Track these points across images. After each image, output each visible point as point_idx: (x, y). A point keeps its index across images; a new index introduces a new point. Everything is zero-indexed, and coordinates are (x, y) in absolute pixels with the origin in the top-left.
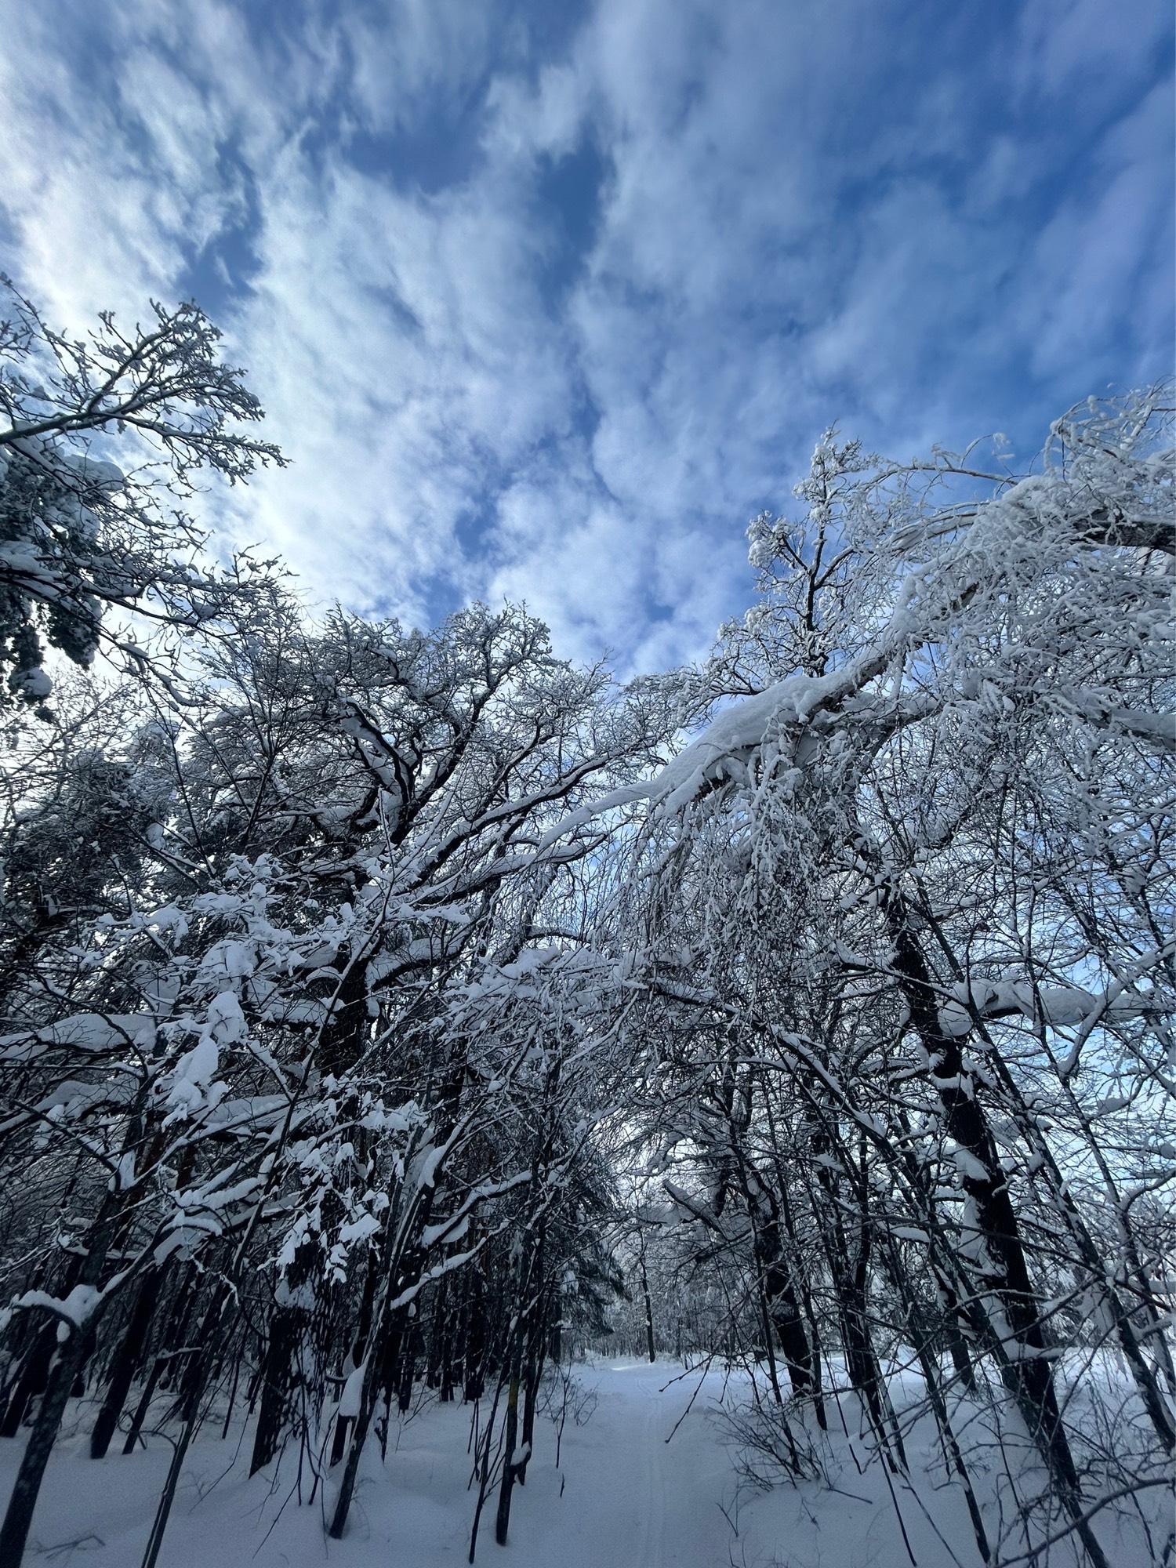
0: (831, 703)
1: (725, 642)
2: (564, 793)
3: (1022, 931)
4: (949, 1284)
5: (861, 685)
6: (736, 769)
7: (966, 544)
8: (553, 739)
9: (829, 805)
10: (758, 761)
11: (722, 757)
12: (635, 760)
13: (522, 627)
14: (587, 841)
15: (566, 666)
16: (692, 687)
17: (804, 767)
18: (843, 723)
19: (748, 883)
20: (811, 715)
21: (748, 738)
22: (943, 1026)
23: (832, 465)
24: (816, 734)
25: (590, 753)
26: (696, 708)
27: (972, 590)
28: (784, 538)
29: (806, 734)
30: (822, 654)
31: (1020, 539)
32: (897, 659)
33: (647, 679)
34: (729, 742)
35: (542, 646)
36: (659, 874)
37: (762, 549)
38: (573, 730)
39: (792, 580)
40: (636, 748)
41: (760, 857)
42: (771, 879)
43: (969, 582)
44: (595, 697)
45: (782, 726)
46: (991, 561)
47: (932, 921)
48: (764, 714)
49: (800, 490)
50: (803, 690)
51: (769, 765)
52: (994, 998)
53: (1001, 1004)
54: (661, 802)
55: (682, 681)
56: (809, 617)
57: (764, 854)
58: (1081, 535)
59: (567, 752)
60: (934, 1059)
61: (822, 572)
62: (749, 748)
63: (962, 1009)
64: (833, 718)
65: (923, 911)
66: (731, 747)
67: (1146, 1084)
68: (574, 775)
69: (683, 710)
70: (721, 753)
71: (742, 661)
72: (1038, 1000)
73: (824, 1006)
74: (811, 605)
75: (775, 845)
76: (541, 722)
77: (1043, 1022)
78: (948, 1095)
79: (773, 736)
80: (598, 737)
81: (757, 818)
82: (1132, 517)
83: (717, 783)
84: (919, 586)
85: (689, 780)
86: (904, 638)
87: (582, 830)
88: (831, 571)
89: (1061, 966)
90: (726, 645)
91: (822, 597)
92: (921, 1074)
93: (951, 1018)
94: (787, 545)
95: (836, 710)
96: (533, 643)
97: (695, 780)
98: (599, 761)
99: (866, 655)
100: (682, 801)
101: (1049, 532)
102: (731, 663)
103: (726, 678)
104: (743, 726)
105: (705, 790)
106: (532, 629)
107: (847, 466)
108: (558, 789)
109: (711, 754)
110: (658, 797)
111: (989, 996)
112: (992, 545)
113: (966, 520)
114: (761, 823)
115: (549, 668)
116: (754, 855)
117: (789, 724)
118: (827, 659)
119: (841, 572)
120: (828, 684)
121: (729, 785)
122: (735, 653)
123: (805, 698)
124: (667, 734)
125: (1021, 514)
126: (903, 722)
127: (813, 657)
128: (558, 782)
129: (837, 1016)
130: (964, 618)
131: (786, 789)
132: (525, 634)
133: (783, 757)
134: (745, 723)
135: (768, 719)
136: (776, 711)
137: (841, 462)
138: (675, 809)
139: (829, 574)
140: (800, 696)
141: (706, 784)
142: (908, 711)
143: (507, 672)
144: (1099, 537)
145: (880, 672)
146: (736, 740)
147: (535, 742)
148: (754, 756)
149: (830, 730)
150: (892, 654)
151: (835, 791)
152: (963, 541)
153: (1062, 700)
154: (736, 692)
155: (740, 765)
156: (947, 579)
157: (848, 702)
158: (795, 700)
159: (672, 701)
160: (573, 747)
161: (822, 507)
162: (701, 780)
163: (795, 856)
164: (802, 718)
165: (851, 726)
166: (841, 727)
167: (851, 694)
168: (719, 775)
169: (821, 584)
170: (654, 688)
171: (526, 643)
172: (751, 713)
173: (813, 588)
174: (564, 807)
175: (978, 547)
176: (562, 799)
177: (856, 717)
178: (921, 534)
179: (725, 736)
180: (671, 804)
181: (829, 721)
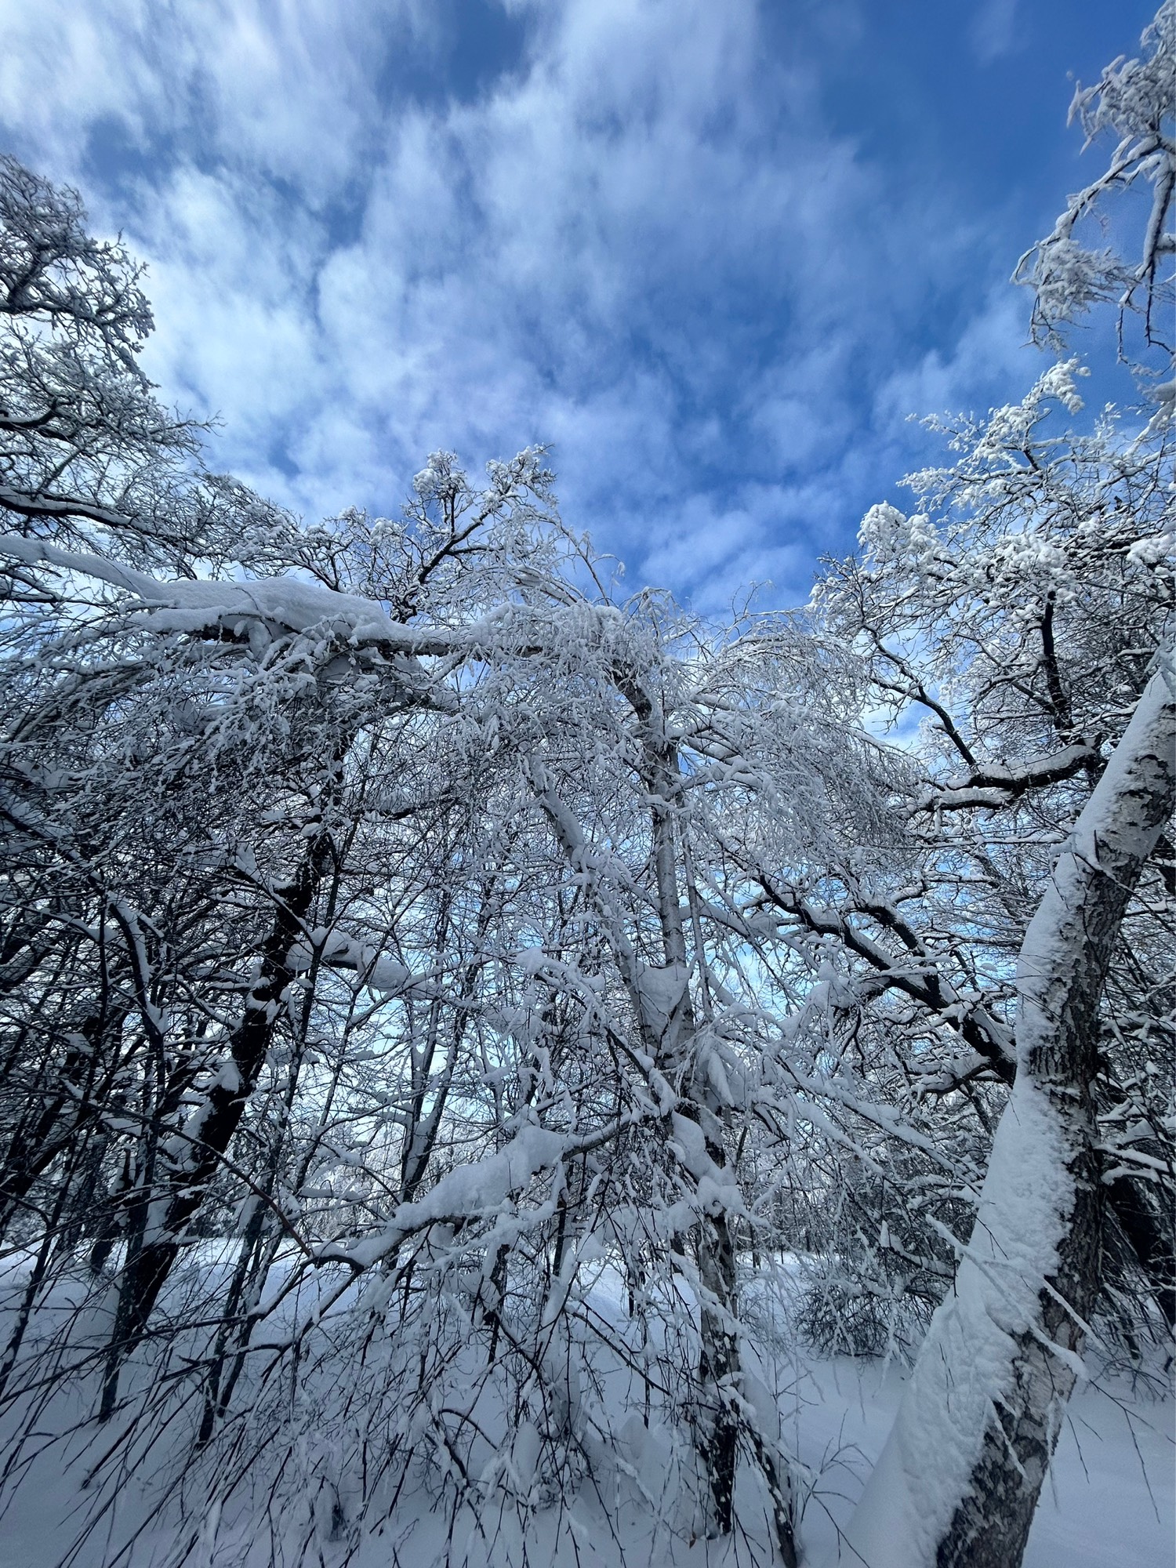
0: (387, 648)
1: (343, 526)
2: (30, 512)
3: (399, 910)
4: (132, 1174)
5: (421, 653)
6: (260, 637)
7: (555, 616)
8: (65, 445)
9: (318, 728)
10: (287, 646)
11: (255, 617)
12: (160, 553)
13: (120, 287)
14: (20, 587)
15: (146, 385)
16: (280, 535)
17: (321, 682)
18: (382, 670)
19: (184, 745)
20: (363, 644)
21: (293, 620)
22: (288, 958)
23: (527, 475)
24: (354, 662)
25: (108, 500)
26: (271, 558)
27: (538, 649)
28: (456, 490)
29: (346, 656)
30: (414, 607)
31: (583, 641)
32: (457, 655)
33: (240, 488)
34: (272, 609)
35: (130, 333)
36: (85, 678)
37: (431, 480)
38: (103, 457)
39: (437, 529)
40: (173, 541)
41: (217, 729)
42: (212, 756)
43: (539, 643)
44: (165, 452)
45: (332, 633)
46: (557, 640)
47: (338, 870)
48: (324, 611)
49: (493, 467)
50: (372, 619)
51: (292, 657)
52: (345, 951)
53: (346, 958)
54: (152, 609)
55: (277, 523)
56: (427, 570)
57: (222, 729)
58: (611, 669)
59: (75, 475)
60: (261, 982)
61: (463, 545)
62: (288, 629)
63: (312, 950)
64: (379, 660)
65: (338, 860)
66: (270, 614)
67: (400, 1047)
68: (63, 505)
69: (253, 549)
70: (257, 613)
71: (347, 555)
72: (373, 964)
73: (195, 901)
74: (435, 562)
75: (240, 728)
76: (60, 409)
77: (365, 982)
78: (251, 1014)
79: (317, 636)
80: (134, 494)
81: (243, 694)
82: (638, 682)
83: (228, 635)
84: (509, 615)
85: (200, 611)
86: (472, 644)
87: (24, 571)
88: (469, 551)
89: (409, 948)
90: (343, 528)
91: (448, 562)
92: (244, 991)
93: (299, 953)
94: (453, 498)
95: (386, 657)
96: (122, 317)
97: (207, 616)
98: (115, 518)
99: (442, 633)
100: (175, 624)
101: (600, 652)
102: (335, 548)
103: (321, 556)
104: (298, 606)
105: (208, 633)
106: (133, 302)
107: (536, 486)
108: (25, 502)
109: (244, 605)
110: (150, 602)
111: (342, 947)
112: (566, 630)
113: (569, 601)
114: (242, 700)
115: (120, 364)
116: (213, 724)
117: (338, 636)
118: (415, 614)
119: (475, 558)
120: (396, 631)
121: (241, 646)
122: (345, 542)
123: (368, 626)
124: (218, 557)
125: (597, 627)
126: (426, 703)
127: (405, 603)
128: (32, 495)
129: (203, 915)
130: (516, 664)
131: (291, 689)
132: (118, 299)
133: (308, 660)
134: (300, 605)
135: (324, 618)
136: (337, 617)
137: (535, 479)
138: (159, 626)
139: (465, 551)
140: (366, 622)
141: (216, 628)
142: (433, 698)
143: (54, 311)
144: (618, 679)
145: (440, 655)
146: (279, 612)
147: (33, 424)
148: (286, 639)
149: (369, 668)
150: (455, 648)
151: (332, 720)
152: (556, 613)
153: (526, 762)
154: (321, 576)
155: (266, 637)
156: (527, 628)
157: (400, 658)
158: (360, 621)
159: (251, 531)
160: (89, 476)
161: (497, 497)
162: (212, 621)
163: (253, 750)
164: (353, 640)
165: (387, 677)
166: (379, 673)
167: (407, 654)
168: (238, 630)
169: (455, 554)
170: (241, 503)
171: (110, 309)
172: (312, 601)
173: (447, 551)
174: (17, 527)
175: (559, 624)
176: (23, 517)
177: (396, 673)
178: (538, 583)
179: (273, 601)
180: (160, 619)
181: (373, 660)
